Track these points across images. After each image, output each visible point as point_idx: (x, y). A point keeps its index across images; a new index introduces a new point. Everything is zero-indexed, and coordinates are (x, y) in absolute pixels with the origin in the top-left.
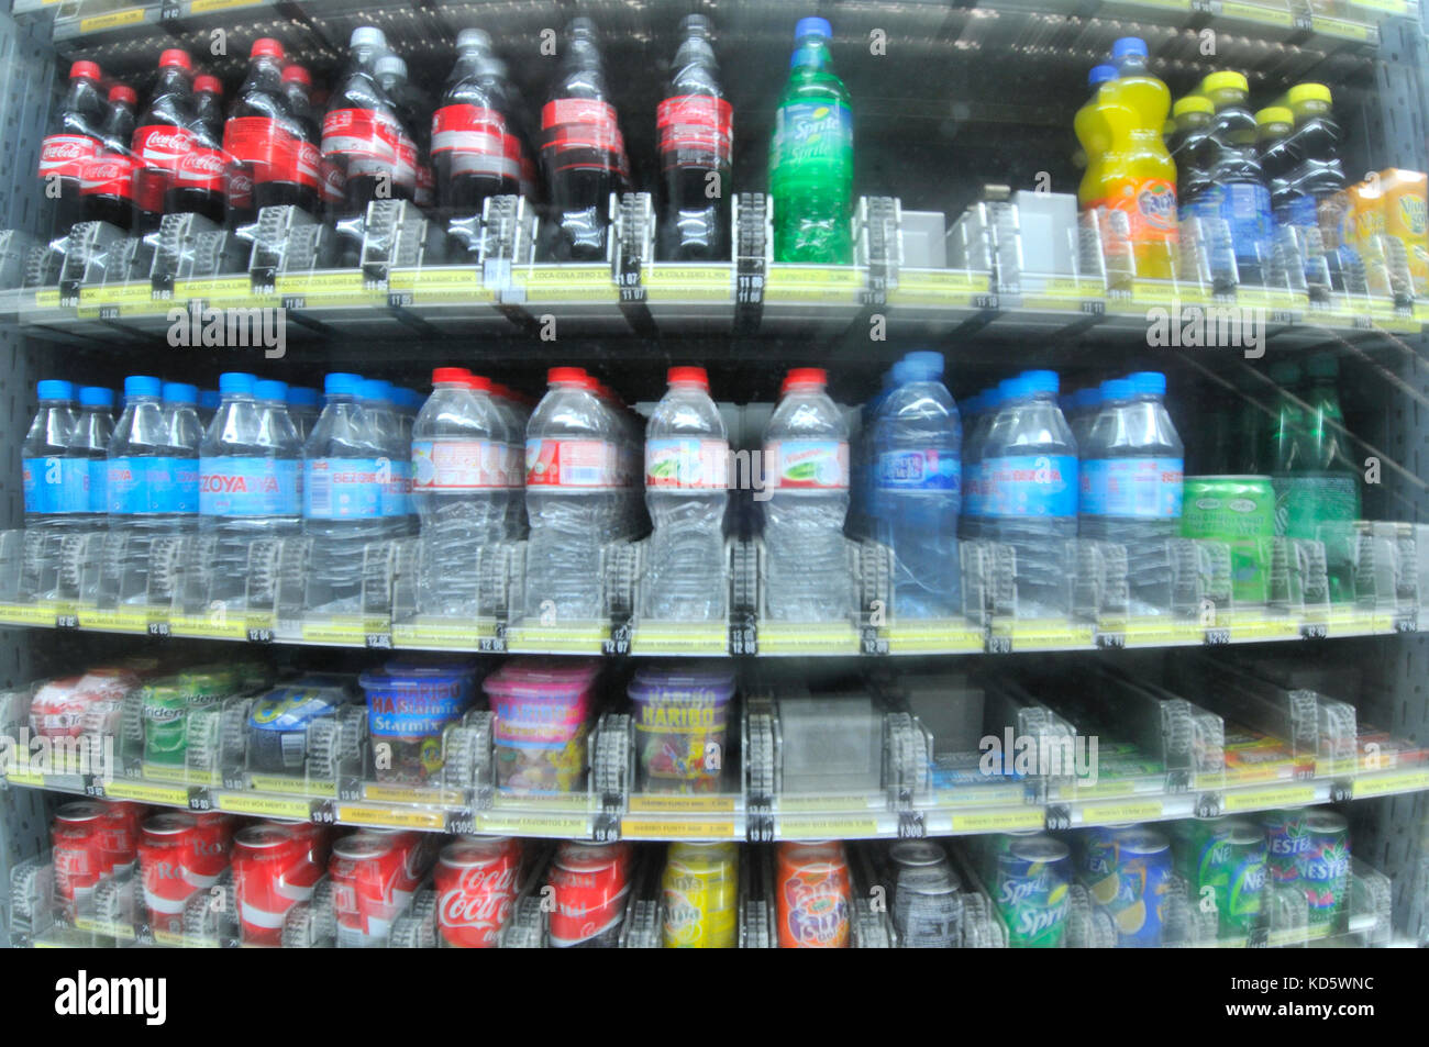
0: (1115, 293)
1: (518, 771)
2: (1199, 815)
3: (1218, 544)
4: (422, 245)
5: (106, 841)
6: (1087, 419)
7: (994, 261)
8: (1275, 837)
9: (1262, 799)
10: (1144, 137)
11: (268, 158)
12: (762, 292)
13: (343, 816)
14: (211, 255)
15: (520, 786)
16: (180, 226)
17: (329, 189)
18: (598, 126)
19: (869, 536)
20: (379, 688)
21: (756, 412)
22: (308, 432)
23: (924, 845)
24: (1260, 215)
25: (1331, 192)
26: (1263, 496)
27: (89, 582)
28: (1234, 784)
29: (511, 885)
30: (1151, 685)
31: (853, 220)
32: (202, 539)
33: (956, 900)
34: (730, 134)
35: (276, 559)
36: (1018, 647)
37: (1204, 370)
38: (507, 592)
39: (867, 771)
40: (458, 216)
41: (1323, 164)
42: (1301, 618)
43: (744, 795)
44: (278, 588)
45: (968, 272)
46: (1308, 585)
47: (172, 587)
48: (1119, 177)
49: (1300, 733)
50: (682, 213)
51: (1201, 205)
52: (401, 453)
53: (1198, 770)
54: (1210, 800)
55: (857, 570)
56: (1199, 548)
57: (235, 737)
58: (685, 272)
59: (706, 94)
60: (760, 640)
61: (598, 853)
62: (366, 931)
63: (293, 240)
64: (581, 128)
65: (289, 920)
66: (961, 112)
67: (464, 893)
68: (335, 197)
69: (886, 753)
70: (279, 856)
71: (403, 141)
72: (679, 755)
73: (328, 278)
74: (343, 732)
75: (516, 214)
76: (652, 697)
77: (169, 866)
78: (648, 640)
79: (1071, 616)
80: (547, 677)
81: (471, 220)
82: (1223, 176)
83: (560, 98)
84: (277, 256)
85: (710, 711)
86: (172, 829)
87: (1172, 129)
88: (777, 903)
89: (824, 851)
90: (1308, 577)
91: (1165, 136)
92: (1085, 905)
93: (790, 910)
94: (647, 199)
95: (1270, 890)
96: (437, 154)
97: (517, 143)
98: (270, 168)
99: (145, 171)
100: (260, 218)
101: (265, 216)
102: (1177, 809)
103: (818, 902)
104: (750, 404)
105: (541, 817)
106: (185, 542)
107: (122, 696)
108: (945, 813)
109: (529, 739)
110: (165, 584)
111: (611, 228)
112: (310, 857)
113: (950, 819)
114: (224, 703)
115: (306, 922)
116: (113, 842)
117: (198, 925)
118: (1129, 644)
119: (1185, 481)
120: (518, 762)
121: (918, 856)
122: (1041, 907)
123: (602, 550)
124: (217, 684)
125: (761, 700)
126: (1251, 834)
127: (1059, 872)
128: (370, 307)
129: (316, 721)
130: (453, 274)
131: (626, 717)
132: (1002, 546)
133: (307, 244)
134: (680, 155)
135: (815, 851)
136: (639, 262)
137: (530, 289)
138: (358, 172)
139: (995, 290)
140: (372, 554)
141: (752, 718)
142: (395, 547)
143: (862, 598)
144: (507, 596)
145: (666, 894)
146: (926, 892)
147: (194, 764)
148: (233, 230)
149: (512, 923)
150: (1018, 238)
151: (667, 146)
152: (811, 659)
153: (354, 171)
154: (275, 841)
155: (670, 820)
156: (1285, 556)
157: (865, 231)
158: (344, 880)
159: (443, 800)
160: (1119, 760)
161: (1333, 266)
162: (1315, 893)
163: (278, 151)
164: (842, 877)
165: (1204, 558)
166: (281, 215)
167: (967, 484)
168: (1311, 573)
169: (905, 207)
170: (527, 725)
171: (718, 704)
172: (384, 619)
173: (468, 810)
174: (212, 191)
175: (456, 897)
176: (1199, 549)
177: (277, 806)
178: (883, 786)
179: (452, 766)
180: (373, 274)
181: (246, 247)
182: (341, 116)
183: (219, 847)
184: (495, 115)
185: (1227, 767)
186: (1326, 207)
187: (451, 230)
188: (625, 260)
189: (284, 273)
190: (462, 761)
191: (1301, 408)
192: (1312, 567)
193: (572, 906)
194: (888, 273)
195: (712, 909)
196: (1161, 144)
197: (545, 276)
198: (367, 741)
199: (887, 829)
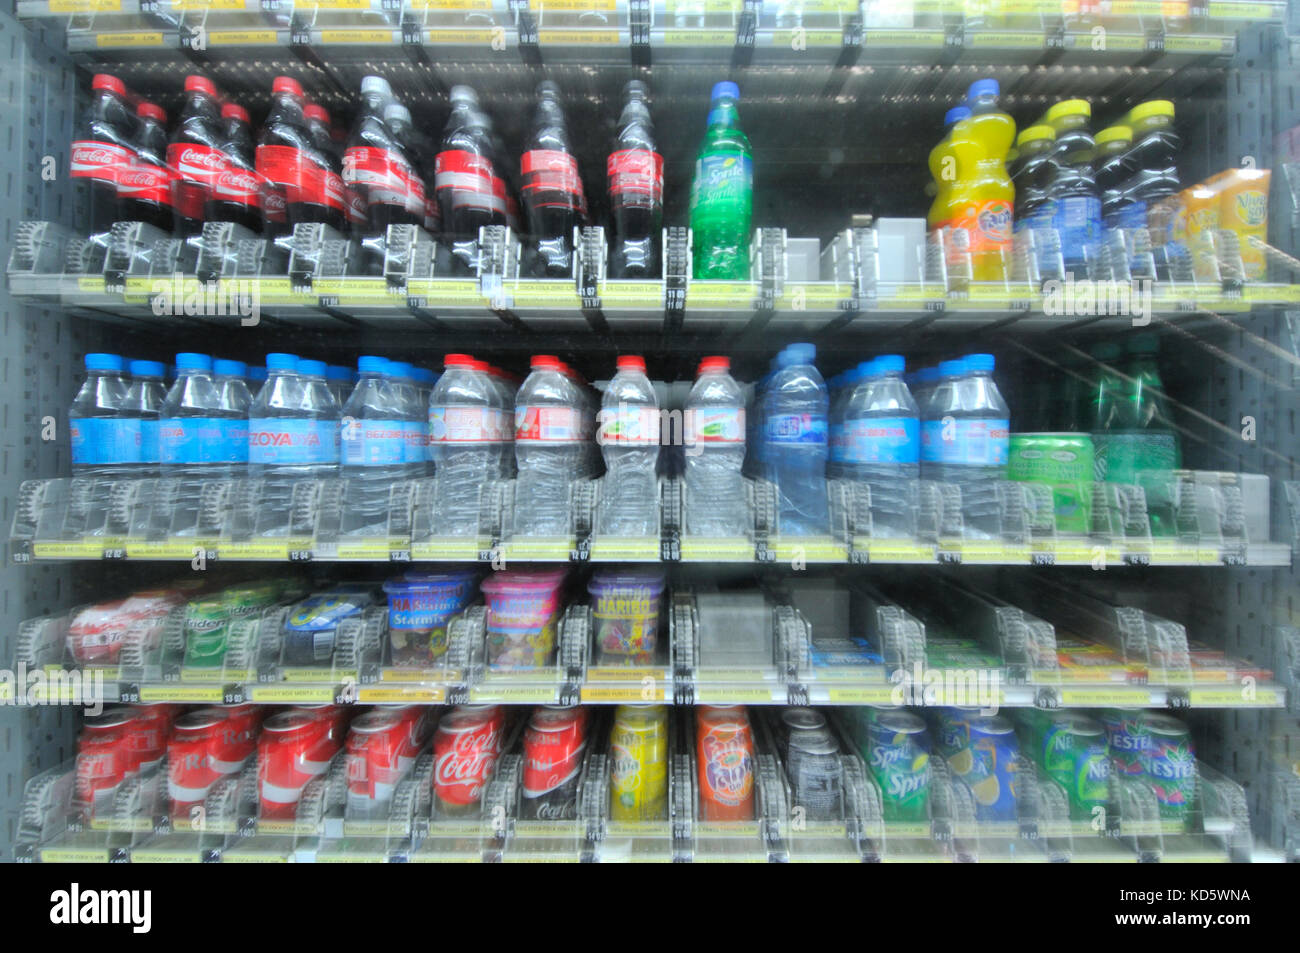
0: (954, 295)
1: (504, 651)
2: (1039, 705)
3: (1042, 487)
4: (433, 261)
5: (136, 742)
6: (927, 390)
7: (856, 274)
8: (1114, 733)
9: (1098, 697)
10: (988, 166)
11: (298, 182)
12: (684, 301)
13: (361, 698)
14: (253, 258)
15: (505, 663)
16: (221, 232)
17: (354, 212)
18: (564, 173)
19: (759, 475)
20: (399, 591)
21: (680, 388)
22: (344, 400)
23: (808, 712)
24: (1090, 223)
25: (1164, 196)
26: (1083, 448)
27: (138, 520)
28: (1068, 681)
29: (495, 746)
30: (988, 595)
31: (751, 247)
32: (251, 482)
33: (836, 760)
34: (662, 181)
35: (316, 496)
36: (874, 560)
37: (1030, 351)
38: (501, 517)
39: (762, 650)
40: (460, 240)
41: (1160, 173)
42: (1124, 548)
43: (671, 667)
44: (318, 519)
45: (837, 283)
46: (1128, 521)
47: (222, 521)
48: (964, 201)
49: (1129, 643)
50: (627, 243)
51: (1035, 219)
52: (420, 416)
53: (1034, 667)
54: (1047, 693)
55: (752, 500)
56: (1024, 488)
57: (272, 639)
58: (629, 286)
59: (644, 148)
60: (682, 550)
61: (563, 716)
62: (372, 796)
63: (326, 252)
64: (551, 174)
65: (305, 793)
66: (837, 157)
67: (457, 755)
68: (360, 220)
69: (776, 637)
70: (302, 737)
71: (413, 178)
72: (624, 636)
73: (358, 283)
74: (367, 628)
75: (504, 240)
76: (605, 592)
77: (197, 757)
78: (603, 550)
79: (915, 538)
80: (529, 579)
81: (470, 244)
82: (1056, 194)
83: (534, 149)
84: (313, 264)
85: (647, 603)
86: (205, 723)
87: (1015, 156)
88: (697, 755)
89: (733, 714)
90: (1128, 514)
91: (1007, 163)
92: (944, 774)
93: (707, 763)
94: (601, 231)
95: (1117, 782)
96: (441, 190)
97: (502, 183)
98: (301, 191)
99: (182, 183)
100: (295, 231)
101: (299, 230)
102: (1021, 699)
103: (729, 756)
104: (675, 383)
105: (520, 688)
106: (235, 485)
107: (166, 613)
108: (823, 687)
109: (514, 626)
110: (214, 518)
111: (575, 253)
112: (330, 734)
113: (827, 691)
114: (264, 612)
115: (320, 793)
116: (143, 742)
117: (218, 808)
118: (965, 561)
119: (1011, 437)
120: (505, 643)
121: (804, 721)
122: (907, 772)
123: (570, 486)
124: (260, 596)
125: (684, 595)
126: (1091, 727)
127: (920, 743)
128: (393, 306)
129: (344, 621)
130: (458, 284)
131: (586, 607)
132: (860, 484)
133: (338, 255)
134: (624, 197)
135: (726, 713)
136: (596, 279)
137: (517, 297)
138: (377, 200)
139: (856, 296)
140: (397, 491)
141: (677, 607)
142: (415, 485)
143: (756, 520)
144: (501, 519)
145: (614, 748)
146: (812, 752)
147: (232, 665)
148: (271, 239)
149: (494, 779)
150: (877, 255)
151: (615, 190)
152: (719, 564)
153: (373, 199)
154: (301, 723)
155: (616, 687)
156: (1105, 497)
157: (760, 255)
158: (357, 752)
159: (445, 677)
160: (963, 653)
161: (1159, 260)
162: (1162, 789)
163: (306, 177)
164: (746, 736)
165: (1028, 496)
166: (314, 230)
167: (833, 439)
168: (1131, 512)
169: (790, 235)
170: (514, 615)
171: (652, 597)
172: (406, 539)
173: (464, 684)
174: (250, 206)
175: (450, 759)
176: (1023, 490)
177: (304, 693)
178: (774, 662)
179: (454, 650)
180: (395, 282)
181: (284, 254)
182: (358, 153)
183: (248, 735)
184: (484, 161)
185: (1061, 666)
186: (1157, 210)
187: (455, 251)
188: (586, 277)
189: (319, 278)
190: (461, 646)
191: (1120, 378)
192: (1132, 506)
193: (542, 762)
194: (776, 286)
195: (648, 761)
196: (1003, 171)
197: (527, 288)
198: (386, 634)
199: (779, 698)
